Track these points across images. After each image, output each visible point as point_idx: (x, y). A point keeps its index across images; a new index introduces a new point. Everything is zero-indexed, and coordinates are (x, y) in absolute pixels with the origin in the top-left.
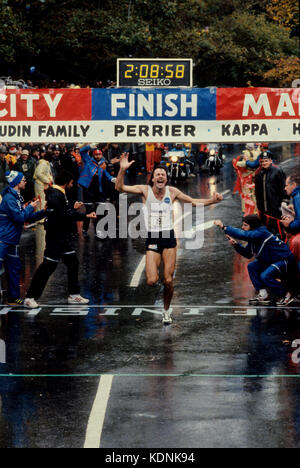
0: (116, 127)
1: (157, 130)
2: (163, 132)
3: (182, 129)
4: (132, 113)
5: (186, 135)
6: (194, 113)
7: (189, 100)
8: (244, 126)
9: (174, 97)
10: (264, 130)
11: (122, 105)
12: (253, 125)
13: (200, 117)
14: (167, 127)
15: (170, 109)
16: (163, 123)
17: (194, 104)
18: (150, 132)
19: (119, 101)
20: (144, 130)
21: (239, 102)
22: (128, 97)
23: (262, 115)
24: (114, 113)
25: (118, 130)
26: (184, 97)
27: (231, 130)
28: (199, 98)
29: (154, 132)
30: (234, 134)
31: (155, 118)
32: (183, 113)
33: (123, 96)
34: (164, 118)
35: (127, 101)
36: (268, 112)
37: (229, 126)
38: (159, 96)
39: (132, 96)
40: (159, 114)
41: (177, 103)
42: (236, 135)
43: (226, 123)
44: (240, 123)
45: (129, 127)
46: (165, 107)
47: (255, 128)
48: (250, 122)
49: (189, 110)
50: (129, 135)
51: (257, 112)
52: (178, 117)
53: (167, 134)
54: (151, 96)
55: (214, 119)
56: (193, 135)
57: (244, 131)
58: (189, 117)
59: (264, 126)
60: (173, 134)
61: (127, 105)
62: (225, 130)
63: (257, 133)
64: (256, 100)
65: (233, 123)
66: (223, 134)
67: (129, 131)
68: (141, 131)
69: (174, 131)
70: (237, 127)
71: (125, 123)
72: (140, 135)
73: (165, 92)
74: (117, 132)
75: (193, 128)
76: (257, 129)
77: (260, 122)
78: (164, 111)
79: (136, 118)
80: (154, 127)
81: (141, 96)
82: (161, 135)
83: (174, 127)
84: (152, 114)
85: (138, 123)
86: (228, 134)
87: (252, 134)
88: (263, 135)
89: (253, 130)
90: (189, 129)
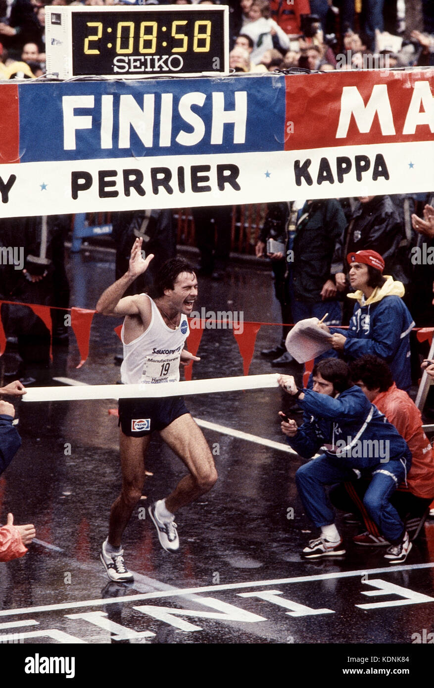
0: (76, 176)
1: (162, 178)
2: (174, 183)
3: (213, 174)
4: (106, 142)
5: (221, 187)
6: (240, 137)
7: (230, 105)
8: (340, 160)
9: (198, 98)
10: (381, 169)
11: (86, 122)
12: (359, 159)
13: (251, 146)
14: (181, 171)
15: (189, 129)
16: (172, 162)
17: (239, 116)
18: (147, 184)
19: (79, 112)
20: (134, 181)
21: (331, 106)
22: (98, 102)
23: (375, 136)
24: (70, 143)
25: (80, 181)
26: (218, 98)
27: (314, 171)
28: (251, 100)
29: (156, 184)
30: (321, 179)
31: (156, 150)
32: (217, 138)
33: (88, 101)
34: (176, 149)
35: (95, 113)
36: (388, 128)
37: (308, 163)
38: (167, 99)
39: (107, 101)
40: (165, 141)
41: (205, 113)
42: (326, 183)
43: (302, 155)
44: (332, 154)
45: (102, 174)
46: (179, 125)
47: (362, 164)
48: (351, 151)
49: (229, 129)
50: (103, 194)
51: (364, 127)
52: (205, 147)
53: (182, 188)
54: (149, 99)
55: (279, 147)
56: (237, 187)
57: (341, 172)
58: (228, 146)
59: (380, 159)
60: (196, 189)
61: (97, 123)
62: (301, 171)
63: (368, 175)
64: (366, 100)
65: (315, 155)
66: (298, 183)
67: (103, 184)
68: (127, 184)
69: (195, 179)
70: (324, 164)
71: (93, 166)
72: (127, 193)
73: (180, 88)
74: (76, 189)
75: (235, 170)
76: (366, 168)
77: (371, 151)
78: (175, 133)
79: (116, 152)
80: (155, 171)
81: (127, 100)
82: (170, 191)
83: (195, 170)
84: (148, 142)
85: (119, 165)
86: (309, 181)
87: (359, 178)
88: (381, 179)
89: (360, 170)
90: (227, 173)
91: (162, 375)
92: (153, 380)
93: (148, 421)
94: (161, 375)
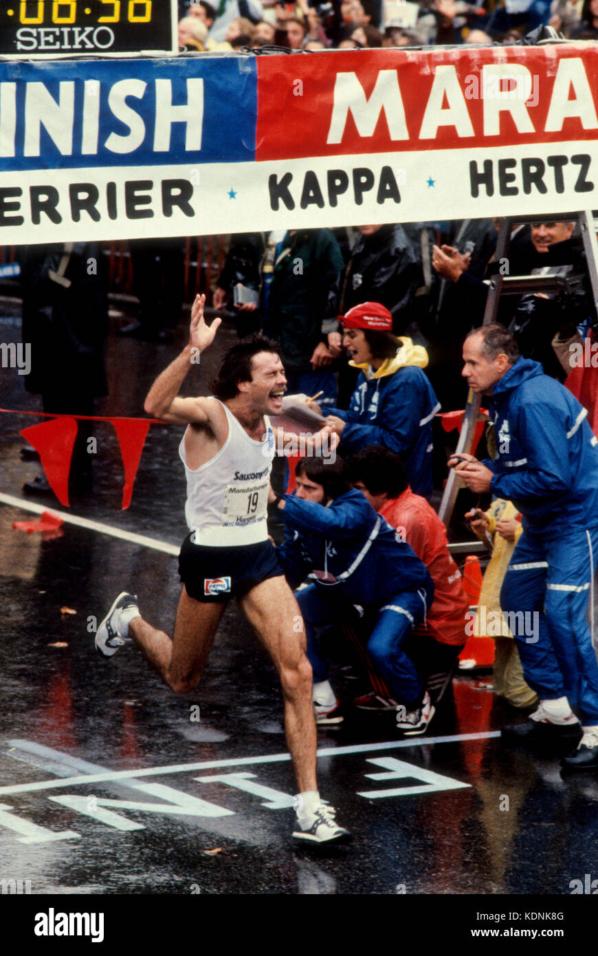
1: (84, 200)
2: (101, 205)
3: (156, 193)
4: (7, 148)
5: (167, 212)
6: (193, 142)
7: (180, 98)
8: (333, 175)
9: (136, 87)
10: (389, 189)
12: (358, 173)
13: (209, 154)
14: (111, 188)
15: (123, 130)
16: (99, 176)
17: (193, 113)
18: (64, 207)
20: (45, 203)
21: (320, 99)
23: (381, 141)
26: (164, 87)
27: (296, 189)
28: (210, 91)
29: (76, 206)
30: (306, 201)
31: (77, 160)
32: (162, 143)
34: (105, 158)
36: (399, 131)
37: (288, 178)
38: (92, 87)
39: (8, 90)
40: (89, 146)
41: (145, 106)
42: (313, 207)
43: (279, 167)
44: (321, 166)
46: (109, 124)
47: (363, 180)
48: (347, 163)
49: (178, 130)
51: (366, 129)
52: (144, 155)
53: (113, 213)
54: (67, 88)
55: (248, 156)
56: (189, 212)
57: (335, 191)
58: (178, 154)
59: (387, 174)
60: (132, 214)
62: (279, 190)
63: (370, 196)
64: (369, 91)
65: (298, 168)
66: (275, 206)
68: (36, 207)
69: (131, 200)
70: (311, 180)
72: (36, 219)
73: (110, 73)
75: (186, 187)
76: (368, 186)
77: (375, 162)
78: (103, 136)
79: (19, 162)
80: (75, 189)
81: (36, 90)
82: (96, 216)
83: (131, 186)
84: (65, 148)
85: (26, 180)
86: (290, 204)
87: (359, 200)
88: (389, 201)
89: (360, 189)
90: (176, 192)
91: (250, 511)
92: (238, 519)
93: (227, 581)
94: (248, 512)
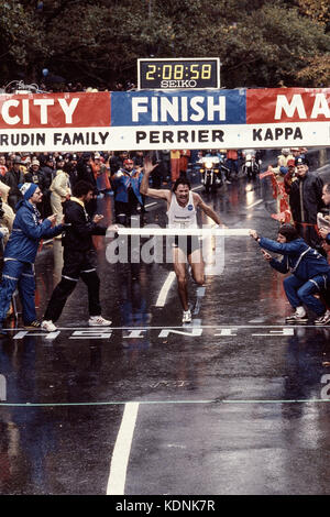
0: (138, 133)
1: (183, 136)
2: (190, 137)
3: (210, 135)
4: (155, 118)
5: (214, 140)
6: (222, 117)
7: (216, 102)
8: (277, 130)
9: (201, 99)
10: (298, 134)
11: (144, 109)
12: (287, 129)
13: (229, 121)
14: (193, 132)
15: (197, 113)
16: (189, 129)
17: (222, 108)
18: (175, 138)
19: (140, 105)
20: (168, 136)
21: (272, 104)
22: (150, 100)
23: (296, 118)
24: (135, 118)
25: (140, 136)
26: (211, 100)
27: (263, 134)
28: (228, 100)
29: (180, 138)
30: (266, 138)
31: (180, 122)
32: (211, 117)
33: (145, 100)
34: (190, 122)
35: (149, 105)
36: (303, 115)
37: (260, 130)
38: (184, 99)
39: (154, 100)
40: (185, 119)
41: (204, 106)
42: (269, 140)
43: (257, 127)
44: (273, 127)
45: (152, 133)
46: (191, 111)
47: (288, 131)
48: (283, 126)
49: (217, 114)
50: (151, 141)
51: (290, 114)
52: (205, 121)
53: (193, 140)
54: (175, 99)
55: (244, 123)
56: (222, 140)
57: (277, 135)
58: (217, 121)
59: (298, 130)
60: (200, 140)
61: (150, 110)
62: (256, 134)
63: (291, 137)
64: (290, 102)
65: (264, 127)
66: (254, 139)
67: (152, 137)
68: (165, 138)
69: (200, 137)
70: (269, 131)
71: (147, 129)
72: (164, 141)
73: (191, 94)
74: (138, 139)
75: (222, 133)
76: (291, 133)
77: (294, 126)
78: (189, 115)
79: (159, 123)
80: (179, 132)
81: (164, 100)
82: (187, 141)
83: (200, 132)
84: (176, 119)
85: (161, 129)
86: (260, 139)
87: (286, 138)
88: (298, 139)
89: (287, 134)
90: (217, 134)
